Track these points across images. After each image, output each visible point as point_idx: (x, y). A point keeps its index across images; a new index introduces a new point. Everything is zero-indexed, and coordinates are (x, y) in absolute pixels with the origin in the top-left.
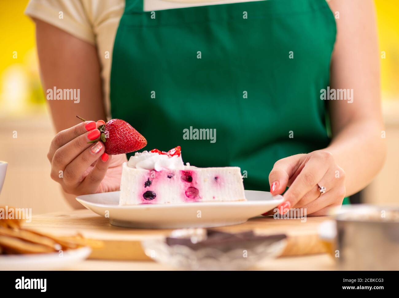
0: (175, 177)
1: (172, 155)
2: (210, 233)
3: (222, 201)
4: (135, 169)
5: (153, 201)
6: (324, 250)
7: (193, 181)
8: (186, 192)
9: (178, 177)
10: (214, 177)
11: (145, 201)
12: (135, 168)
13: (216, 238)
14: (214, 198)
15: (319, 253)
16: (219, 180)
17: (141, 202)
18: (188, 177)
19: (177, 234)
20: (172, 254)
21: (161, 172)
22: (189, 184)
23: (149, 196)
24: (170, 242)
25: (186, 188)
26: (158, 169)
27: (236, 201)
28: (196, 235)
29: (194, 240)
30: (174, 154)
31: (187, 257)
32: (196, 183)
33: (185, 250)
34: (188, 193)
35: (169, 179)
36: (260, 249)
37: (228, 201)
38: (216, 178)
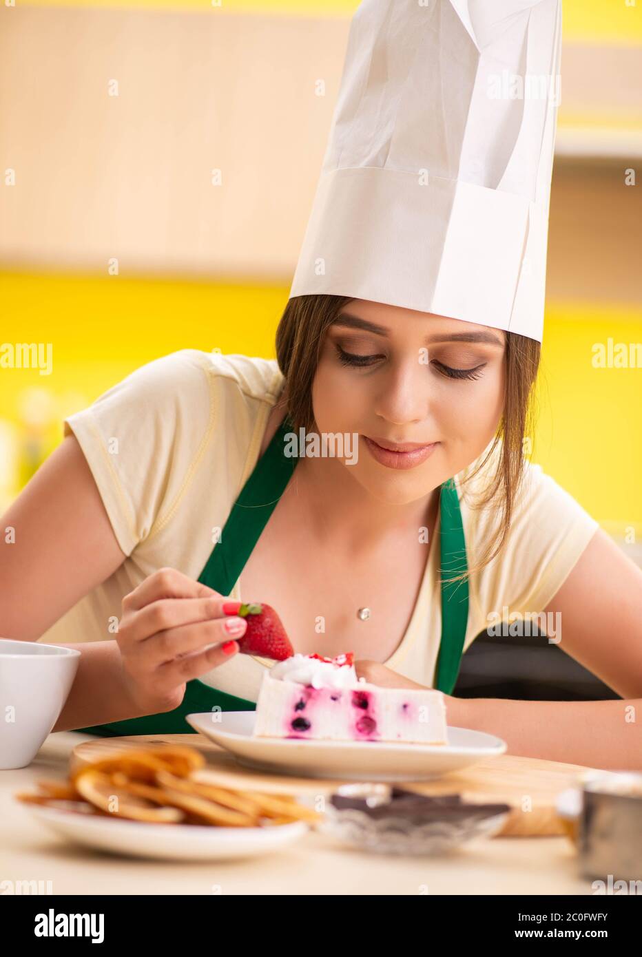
0: (342, 700)
1: (341, 666)
2: (397, 794)
3: (412, 743)
4: (282, 683)
5: (305, 734)
6: (560, 830)
7: (370, 708)
8: (357, 724)
9: (346, 700)
10: (402, 703)
11: (294, 733)
12: (281, 679)
13: (405, 803)
14: (399, 736)
15: (552, 836)
16: (408, 709)
17: (287, 733)
18: (361, 701)
19: (348, 790)
20: (341, 821)
21: (321, 690)
22: (362, 712)
23: (300, 725)
24: (337, 802)
25: (359, 718)
26: (316, 685)
27: (432, 744)
28: (373, 794)
29: (372, 802)
30: (344, 664)
31: (363, 827)
32: (373, 711)
33: (359, 817)
34: (360, 726)
35: (332, 702)
36: (468, 822)
37: (419, 743)
38: (405, 706)
